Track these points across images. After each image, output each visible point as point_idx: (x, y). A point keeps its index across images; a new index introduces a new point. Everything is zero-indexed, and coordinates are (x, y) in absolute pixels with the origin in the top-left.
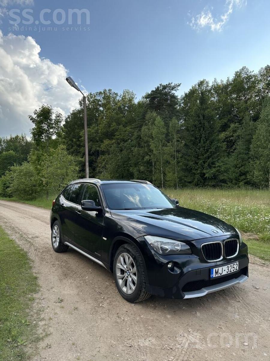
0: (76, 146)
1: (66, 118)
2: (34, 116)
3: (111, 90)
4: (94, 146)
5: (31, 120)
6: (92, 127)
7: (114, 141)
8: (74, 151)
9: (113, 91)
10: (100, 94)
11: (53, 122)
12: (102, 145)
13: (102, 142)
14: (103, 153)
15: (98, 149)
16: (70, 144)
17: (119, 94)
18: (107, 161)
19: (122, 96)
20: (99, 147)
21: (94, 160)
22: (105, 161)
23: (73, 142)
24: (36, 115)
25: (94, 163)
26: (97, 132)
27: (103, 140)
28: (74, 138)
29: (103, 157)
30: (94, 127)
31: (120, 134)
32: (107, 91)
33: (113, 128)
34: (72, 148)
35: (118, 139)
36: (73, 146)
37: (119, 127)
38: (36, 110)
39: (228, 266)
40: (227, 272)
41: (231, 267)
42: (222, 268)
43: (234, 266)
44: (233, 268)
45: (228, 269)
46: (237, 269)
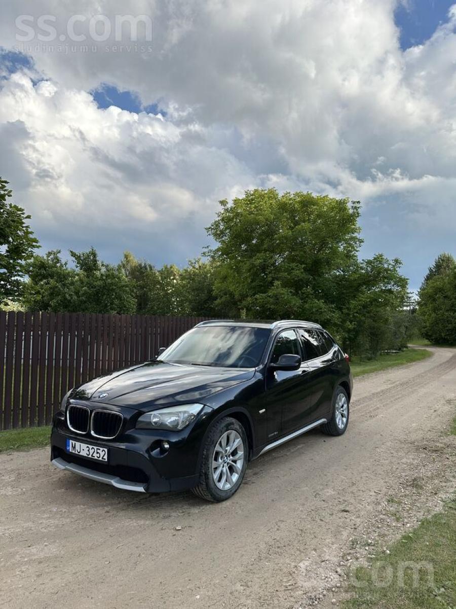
39: (88, 446)
40: (87, 454)
41: (94, 452)
42: (80, 445)
43: (98, 451)
44: (97, 453)
45: (88, 450)
46: (105, 459)
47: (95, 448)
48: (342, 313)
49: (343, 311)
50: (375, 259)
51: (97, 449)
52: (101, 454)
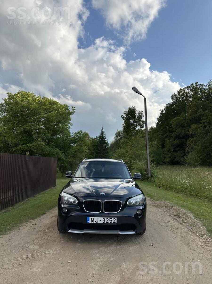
0: (169, 132)
1: (162, 111)
2: (124, 115)
3: (198, 83)
4: (183, 131)
5: (122, 118)
6: (181, 116)
7: (200, 125)
8: (167, 136)
9: (199, 83)
10: (188, 88)
11: (136, 118)
12: (190, 129)
13: (190, 127)
14: (192, 136)
15: (186, 133)
16: (164, 131)
17: (205, 85)
18: (195, 142)
19: (207, 86)
20: (188, 131)
21: (185, 142)
22: (194, 142)
23: (166, 129)
24: (125, 115)
25: (184, 145)
26: (185, 119)
27: (191, 125)
28: (167, 126)
29: (192, 140)
30: (183, 115)
31: (207, 118)
32: (195, 84)
33: (199, 114)
34: (166, 134)
35: (204, 123)
36: (166, 132)
37: (205, 112)
38: (125, 111)
39: (104, 218)
40: (103, 222)
41: (108, 220)
42: (98, 218)
43: (111, 219)
44: (110, 220)
45: (104, 220)
46: (115, 223)
47: (109, 218)
48: (65, 155)
49: (66, 154)
50: (78, 132)
51: (110, 219)
52: (113, 221)
